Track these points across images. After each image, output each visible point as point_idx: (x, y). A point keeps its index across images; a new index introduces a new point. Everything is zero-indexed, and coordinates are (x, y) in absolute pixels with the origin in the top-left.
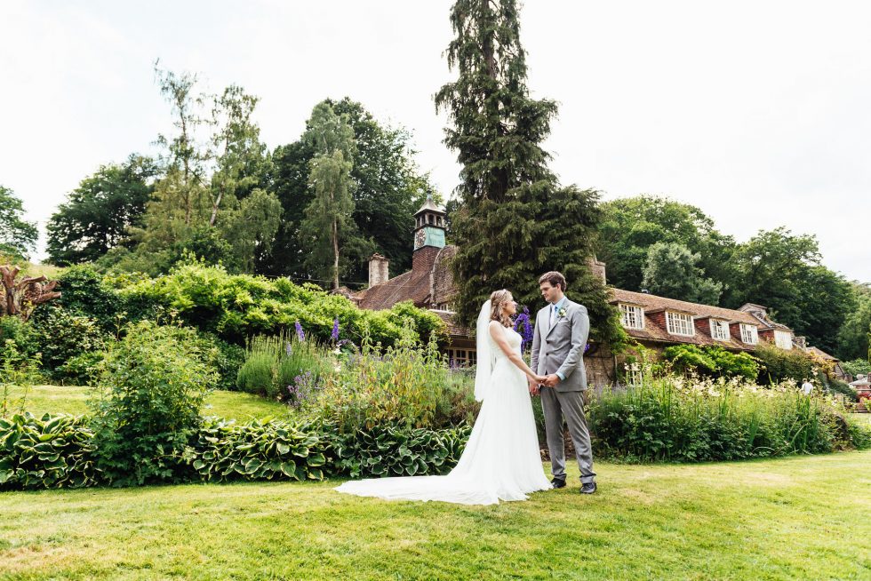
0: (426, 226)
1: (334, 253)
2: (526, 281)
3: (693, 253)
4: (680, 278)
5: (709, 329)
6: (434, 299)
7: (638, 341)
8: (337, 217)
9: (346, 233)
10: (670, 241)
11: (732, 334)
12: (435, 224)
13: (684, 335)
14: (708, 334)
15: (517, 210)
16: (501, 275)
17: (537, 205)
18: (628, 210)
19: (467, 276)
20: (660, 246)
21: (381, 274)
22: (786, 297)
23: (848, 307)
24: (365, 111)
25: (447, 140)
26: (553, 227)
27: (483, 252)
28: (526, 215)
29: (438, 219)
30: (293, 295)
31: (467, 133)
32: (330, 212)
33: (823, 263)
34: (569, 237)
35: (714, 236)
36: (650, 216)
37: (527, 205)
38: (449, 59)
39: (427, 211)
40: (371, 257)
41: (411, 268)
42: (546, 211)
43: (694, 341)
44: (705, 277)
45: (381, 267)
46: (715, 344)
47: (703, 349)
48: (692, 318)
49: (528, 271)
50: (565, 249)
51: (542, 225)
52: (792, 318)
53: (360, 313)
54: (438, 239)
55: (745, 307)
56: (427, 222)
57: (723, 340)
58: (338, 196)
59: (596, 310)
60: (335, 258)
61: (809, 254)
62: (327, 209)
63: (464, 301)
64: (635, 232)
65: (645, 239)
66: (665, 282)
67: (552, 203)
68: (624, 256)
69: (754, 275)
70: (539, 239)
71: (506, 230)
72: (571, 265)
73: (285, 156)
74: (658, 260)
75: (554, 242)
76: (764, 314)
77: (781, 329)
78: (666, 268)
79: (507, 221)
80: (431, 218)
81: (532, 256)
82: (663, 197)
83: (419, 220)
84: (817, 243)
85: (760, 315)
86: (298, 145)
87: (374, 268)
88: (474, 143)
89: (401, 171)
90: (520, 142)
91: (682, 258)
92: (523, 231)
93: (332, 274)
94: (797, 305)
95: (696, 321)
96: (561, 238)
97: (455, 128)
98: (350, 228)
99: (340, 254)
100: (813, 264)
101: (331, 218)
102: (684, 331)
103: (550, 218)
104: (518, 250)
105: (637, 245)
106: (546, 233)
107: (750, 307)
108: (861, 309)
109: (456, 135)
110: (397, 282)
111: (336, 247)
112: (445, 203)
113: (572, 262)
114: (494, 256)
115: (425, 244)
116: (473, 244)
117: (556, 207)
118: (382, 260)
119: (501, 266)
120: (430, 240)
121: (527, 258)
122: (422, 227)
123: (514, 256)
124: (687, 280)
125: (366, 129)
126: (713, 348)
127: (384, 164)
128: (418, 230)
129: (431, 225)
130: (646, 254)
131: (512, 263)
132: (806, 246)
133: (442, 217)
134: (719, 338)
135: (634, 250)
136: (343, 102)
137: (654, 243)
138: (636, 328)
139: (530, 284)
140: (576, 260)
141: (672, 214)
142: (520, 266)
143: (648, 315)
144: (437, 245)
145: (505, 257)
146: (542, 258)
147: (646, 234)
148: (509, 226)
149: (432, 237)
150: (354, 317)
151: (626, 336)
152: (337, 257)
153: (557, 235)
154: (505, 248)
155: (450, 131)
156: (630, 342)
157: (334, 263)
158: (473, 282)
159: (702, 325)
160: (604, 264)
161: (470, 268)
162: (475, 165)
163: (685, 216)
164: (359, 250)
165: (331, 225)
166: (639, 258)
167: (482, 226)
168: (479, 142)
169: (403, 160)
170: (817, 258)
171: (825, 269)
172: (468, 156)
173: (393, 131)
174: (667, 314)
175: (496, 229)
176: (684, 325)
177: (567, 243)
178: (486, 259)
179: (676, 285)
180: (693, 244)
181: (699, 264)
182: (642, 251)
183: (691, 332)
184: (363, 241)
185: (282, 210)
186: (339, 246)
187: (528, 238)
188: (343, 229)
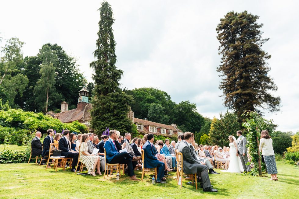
0: (83, 95)
1: (47, 97)
2: (111, 118)
3: (163, 107)
4: (158, 114)
5: (160, 131)
6: (84, 119)
7: (141, 133)
8: (49, 86)
9: (52, 91)
10: (157, 102)
11: (166, 132)
12: (86, 95)
13: (154, 132)
14: (160, 132)
15: (110, 99)
16: (104, 116)
17: (115, 99)
18: (146, 91)
19: (95, 115)
20: (154, 104)
21: (66, 108)
22: (188, 121)
23: (203, 124)
24: (62, 50)
25: (92, 77)
26: (119, 104)
27: (100, 109)
28: (112, 101)
29: (87, 94)
30: (43, 118)
31: (98, 76)
32: (46, 84)
33: (197, 112)
34: (123, 107)
35: (170, 102)
36: (152, 94)
37: (113, 98)
38: (95, 54)
39: (83, 91)
40: (62, 102)
41: (76, 108)
42: (117, 100)
43: (156, 134)
44: (165, 114)
45: (66, 106)
46: (161, 135)
47: (158, 136)
48: (156, 128)
49: (111, 115)
50: (122, 110)
51: (116, 104)
52: (189, 127)
53: (63, 124)
54: (86, 100)
55: (172, 125)
56: (83, 94)
57: (164, 134)
58: (50, 78)
59: (128, 127)
60: (47, 100)
61: (194, 109)
62: (45, 83)
63: (93, 122)
64: (147, 99)
65: (150, 101)
66: (154, 115)
67: (119, 98)
68: (144, 106)
69: (180, 114)
70: (115, 107)
71: (107, 105)
72: (122, 115)
73: (30, 61)
74: (153, 108)
75: (119, 108)
76: (176, 127)
77: (180, 131)
78: (155, 111)
79: (107, 102)
80: (84, 93)
81: (113, 111)
82: (157, 89)
83: (80, 93)
84: (196, 106)
85: (175, 127)
86: (36, 58)
87: (63, 106)
88: (100, 79)
89: (74, 71)
90: (112, 81)
91: (160, 108)
92: (111, 105)
93: (45, 105)
94: (190, 123)
95: (157, 128)
96: (121, 107)
97: (95, 74)
98: (53, 90)
99: (49, 98)
100: (195, 112)
101: (46, 86)
102: (154, 131)
103: (119, 102)
104: (109, 110)
105: (148, 103)
106: (117, 106)
107: (173, 125)
108: (205, 125)
109: (95, 76)
110: (71, 112)
111: (48, 96)
112: (88, 83)
113: (123, 114)
114: (103, 111)
115: (82, 101)
116: (97, 107)
117: (120, 99)
118: (66, 104)
119: (105, 113)
120: (84, 100)
121: (112, 112)
122: (81, 96)
123: (108, 111)
124: (160, 115)
125: (63, 55)
126: (161, 136)
127: (68, 68)
128: (80, 96)
129: (84, 95)
130: (150, 106)
131: (108, 113)
132: (194, 106)
133: (88, 93)
134: (163, 133)
135: (147, 104)
136: (54, 45)
137: (152, 103)
138: (141, 130)
139: (112, 119)
140: (124, 114)
141: (159, 94)
142: (109, 114)
143: (145, 126)
144: (86, 102)
145: (106, 111)
146: (115, 113)
147: (151, 100)
148: (108, 104)
149: (84, 99)
150: (62, 125)
151: (137, 132)
152: (48, 99)
153: (120, 107)
154: (106, 109)
155: (94, 75)
156: (138, 134)
157: (46, 101)
158: (97, 117)
159: (159, 129)
160: (133, 112)
161: (96, 113)
162: (100, 86)
163: (162, 95)
164: (56, 97)
165: (46, 88)
166: (148, 107)
167: (100, 102)
168: (101, 79)
169: (75, 67)
170: (196, 110)
171: (198, 113)
172: (98, 82)
173: (72, 57)
174: (149, 126)
175: (104, 104)
176: (154, 129)
177: (122, 109)
178: (101, 111)
179: (157, 116)
180: (163, 104)
181: (164, 110)
182: (149, 105)
183: (155, 131)
184: (57, 94)
185: (28, 81)
186: (49, 96)
187: (112, 107)
188: (51, 90)
